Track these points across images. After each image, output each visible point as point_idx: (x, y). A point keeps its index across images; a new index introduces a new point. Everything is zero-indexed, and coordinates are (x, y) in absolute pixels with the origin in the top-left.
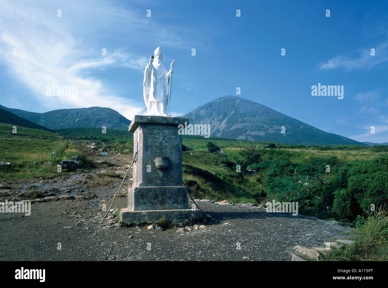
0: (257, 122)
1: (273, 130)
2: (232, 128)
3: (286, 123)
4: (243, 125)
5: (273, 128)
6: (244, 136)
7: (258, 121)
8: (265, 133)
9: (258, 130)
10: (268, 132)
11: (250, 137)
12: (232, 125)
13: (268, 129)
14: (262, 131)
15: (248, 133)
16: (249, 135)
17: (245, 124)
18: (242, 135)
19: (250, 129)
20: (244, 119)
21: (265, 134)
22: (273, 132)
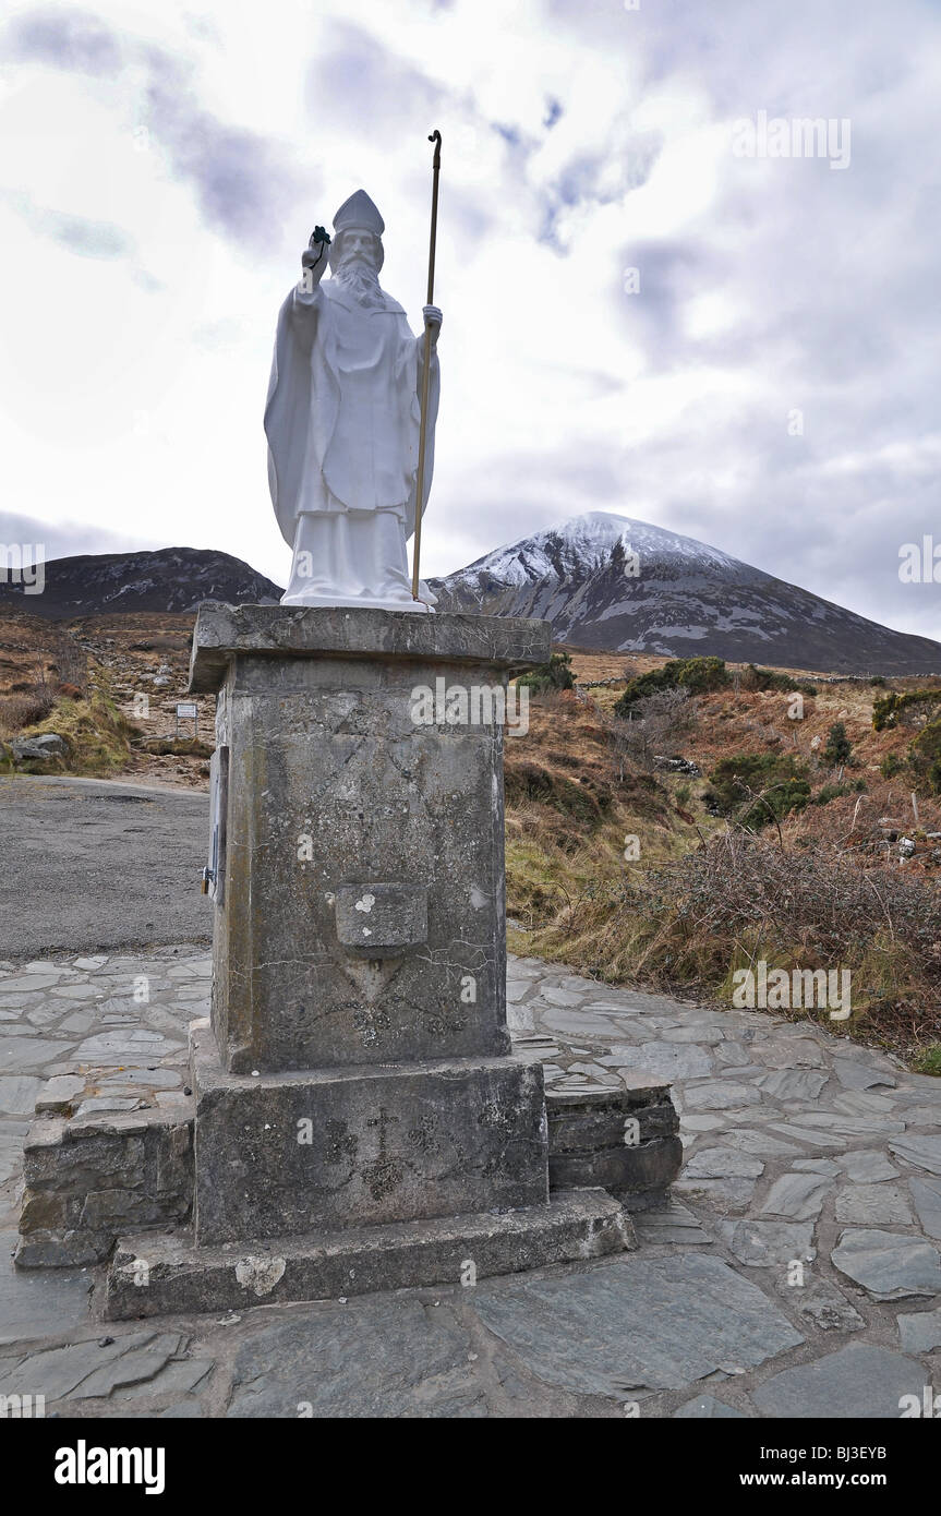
0: (681, 598)
1: (732, 621)
2: (605, 616)
3: (772, 602)
4: (638, 605)
5: (731, 617)
6: (641, 639)
7: (684, 593)
8: (706, 630)
9: (684, 623)
10: (715, 627)
11: (658, 643)
12: (604, 606)
13: (715, 617)
14: (698, 624)
15: (653, 629)
16: (657, 637)
17: (644, 603)
18: (635, 637)
19: (661, 618)
20: (643, 586)
21: (706, 634)
22: (730, 628)
